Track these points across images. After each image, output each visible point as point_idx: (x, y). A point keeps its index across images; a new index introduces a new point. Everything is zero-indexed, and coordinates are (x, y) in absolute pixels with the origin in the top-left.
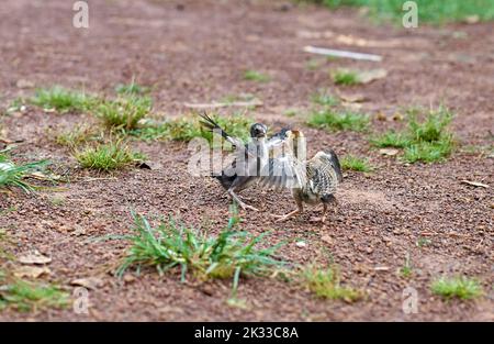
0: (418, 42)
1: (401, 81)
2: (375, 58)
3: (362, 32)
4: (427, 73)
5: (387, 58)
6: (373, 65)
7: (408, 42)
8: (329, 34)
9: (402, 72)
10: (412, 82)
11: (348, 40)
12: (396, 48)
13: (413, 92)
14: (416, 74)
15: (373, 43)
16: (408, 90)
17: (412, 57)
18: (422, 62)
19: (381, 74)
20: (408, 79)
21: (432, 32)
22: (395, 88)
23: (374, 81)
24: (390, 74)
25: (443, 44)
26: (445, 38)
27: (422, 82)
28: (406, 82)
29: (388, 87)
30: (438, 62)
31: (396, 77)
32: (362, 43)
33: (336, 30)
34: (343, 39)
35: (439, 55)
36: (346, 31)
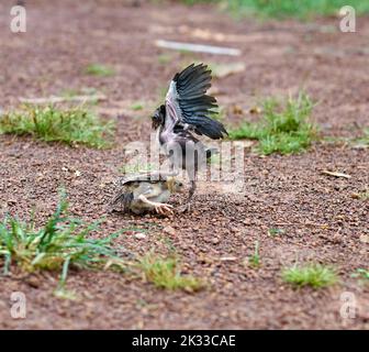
0: (282, 37)
1: (261, 75)
2: (234, 52)
3: (221, 27)
4: (290, 67)
5: (247, 51)
6: (231, 59)
7: (270, 37)
8: (183, 29)
9: (263, 66)
10: (273, 76)
11: (204, 34)
12: (257, 42)
13: (273, 85)
14: (278, 68)
15: (232, 38)
16: (268, 83)
17: (274, 51)
18: (285, 56)
19: (239, 67)
20: (268, 72)
21: (297, 26)
22: (253, 81)
23: (231, 75)
24: (249, 68)
25: (309, 38)
26: (312, 32)
27: (284, 76)
28: (266, 76)
29: (246, 80)
30: (304, 56)
31: (256, 71)
32: (220, 37)
33: (192, 25)
34: (199, 33)
35: (304, 49)
36: (203, 26)
